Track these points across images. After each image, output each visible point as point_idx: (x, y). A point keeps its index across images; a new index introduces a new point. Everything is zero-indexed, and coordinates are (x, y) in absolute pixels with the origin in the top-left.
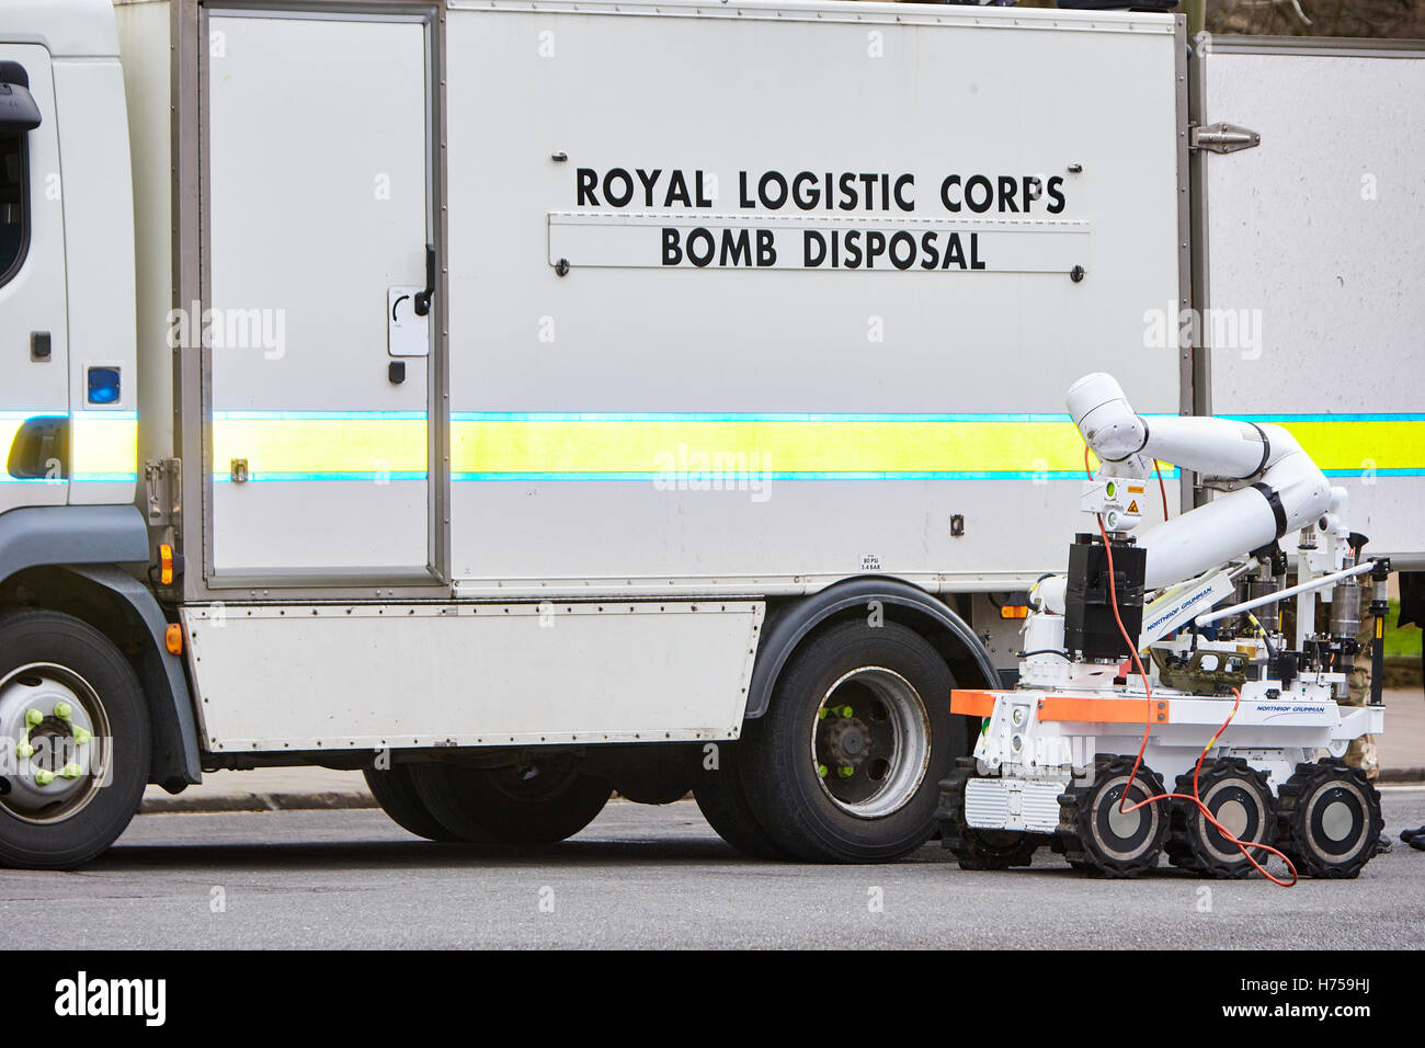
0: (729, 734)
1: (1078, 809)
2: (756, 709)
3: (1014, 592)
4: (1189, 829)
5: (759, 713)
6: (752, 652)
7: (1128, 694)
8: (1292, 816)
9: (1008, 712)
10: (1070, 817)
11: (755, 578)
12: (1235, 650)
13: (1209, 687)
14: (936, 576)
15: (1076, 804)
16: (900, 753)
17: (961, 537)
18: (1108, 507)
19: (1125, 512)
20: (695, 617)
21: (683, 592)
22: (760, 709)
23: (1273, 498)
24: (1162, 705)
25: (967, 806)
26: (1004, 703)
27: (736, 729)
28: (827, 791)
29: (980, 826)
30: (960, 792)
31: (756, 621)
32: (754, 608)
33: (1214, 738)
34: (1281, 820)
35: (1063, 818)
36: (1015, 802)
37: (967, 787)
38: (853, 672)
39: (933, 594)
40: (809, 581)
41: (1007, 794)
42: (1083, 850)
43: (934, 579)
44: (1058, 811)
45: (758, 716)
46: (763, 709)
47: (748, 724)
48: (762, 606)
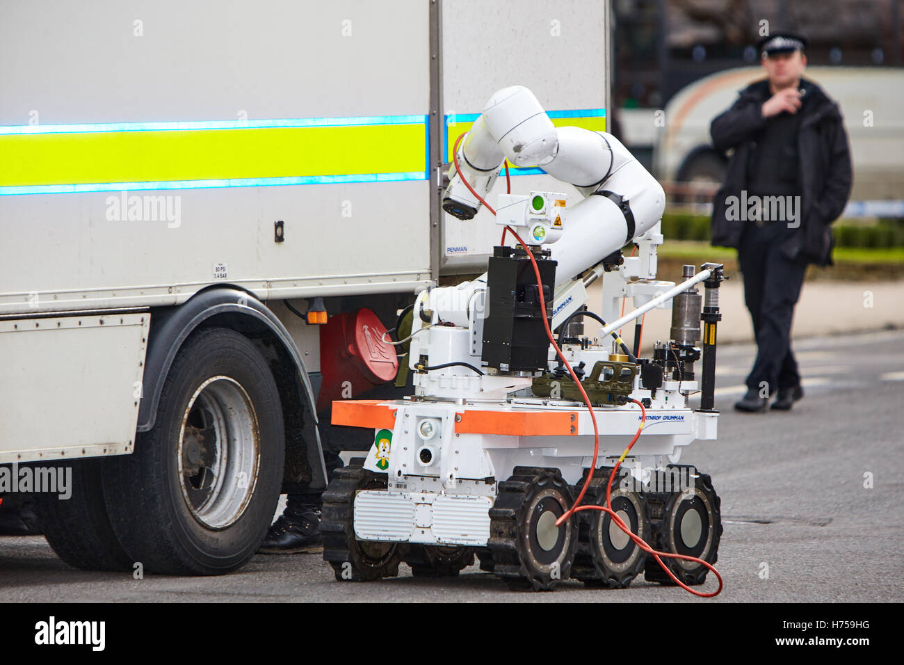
0: (126, 449)
1: (515, 524)
2: (145, 424)
3: (317, 297)
4: (591, 541)
5: (148, 427)
6: (141, 365)
7: (549, 407)
8: (659, 523)
9: (412, 424)
10: (505, 531)
11: (142, 290)
12: (607, 360)
13: (605, 397)
14: (265, 283)
15: (514, 518)
16: (224, 462)
17: (282, 243)
18: (533, 220)
19: (552, 225)
20: (103, 331)
21: (93, 305)
22: (149, 422)
23: (624, 206)
24: (574, 417)
25: (356, 518)
26: (407, 416)
27: (131, 443)
28: (189, 503)
29: (376, 538)
30: (349, 504)
31: (142, 333)
32: (142, 320)
33: (627, 450)
34: (653, 527)
35: (494, 532)
36: (423, 516)
37: (357, 499)
38: (207, 382)
39: (262, 301)
40: (179, 292)
41: (414, 507)
42: (518, 564)
43: (264, 286)
44: (489, 524)
45: (148, 430)
46: (151, 423)
47: (140, 436)
48: (147, 316)
